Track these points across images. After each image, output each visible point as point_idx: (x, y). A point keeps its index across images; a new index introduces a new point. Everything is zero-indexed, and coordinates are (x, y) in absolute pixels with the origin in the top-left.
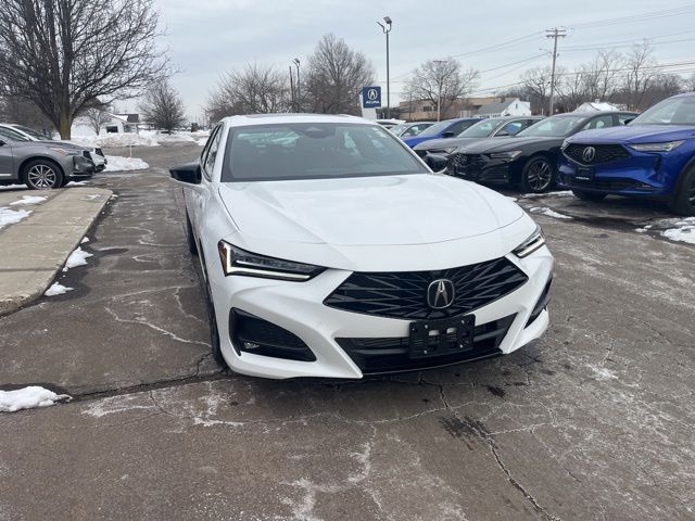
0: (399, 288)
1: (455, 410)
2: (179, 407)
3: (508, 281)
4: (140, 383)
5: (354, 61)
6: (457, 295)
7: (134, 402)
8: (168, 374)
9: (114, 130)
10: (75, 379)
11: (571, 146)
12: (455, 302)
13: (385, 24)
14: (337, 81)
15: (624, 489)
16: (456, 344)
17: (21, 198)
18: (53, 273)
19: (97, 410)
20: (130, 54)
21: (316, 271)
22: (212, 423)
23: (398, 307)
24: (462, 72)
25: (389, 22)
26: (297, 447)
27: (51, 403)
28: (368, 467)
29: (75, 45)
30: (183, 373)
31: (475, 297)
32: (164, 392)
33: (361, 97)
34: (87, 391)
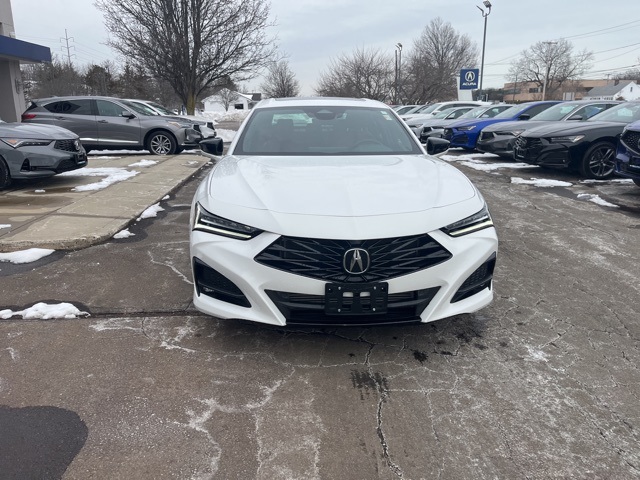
0: (319, 253)
1: (370, 366)
2: (157, 331)
3: (430, 256)
4: (141, 310)
5: (459, 44)
6: (372, 264)
7: (128, 324)
8: (165, 307)
9: (240, 107)
10: (99, 301)
11: (629, 132)
12: (370, 270)
13: (484, 7)
14: (441, 64)
15: (477, 455)
16: (370, 307)
17: (139, 161)
18: (127, 221)
19: (100, 326)
20: (245, 42)
21: (255, 233)
22: (173, 347)
23: (318, 269)
24: (574, 54)
25: (489, 6)
26: (223, 375)
27: (73, 316)
28: (268, 399)
29: (203, 36)
30: (176, 307)
31: (393, 267)
32: (154, 319)
33: (458, 79)
34: (103, 311)
